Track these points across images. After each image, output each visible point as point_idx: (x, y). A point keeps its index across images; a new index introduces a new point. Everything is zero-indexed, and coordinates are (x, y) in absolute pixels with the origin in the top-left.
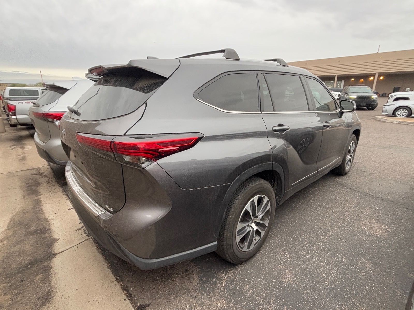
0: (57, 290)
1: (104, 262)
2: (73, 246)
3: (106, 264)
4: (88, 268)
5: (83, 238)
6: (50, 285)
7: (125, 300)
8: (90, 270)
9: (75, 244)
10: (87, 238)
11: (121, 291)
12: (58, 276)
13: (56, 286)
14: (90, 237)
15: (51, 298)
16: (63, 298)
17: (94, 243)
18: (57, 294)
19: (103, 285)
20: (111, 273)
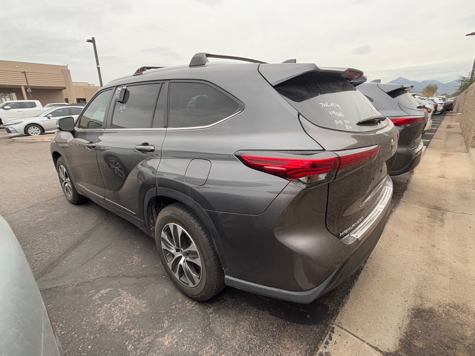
0: (407, 311)
1: (355, 286)
2: (359, 340)
3: (355, 284)
4: (370, 298)
5: (340, 335)
6: (411, 322)
7: (371, 258)
8: (371, 294)
9: (355, 338)
10: (336, 329)
11: (368, 263)
12: (399, 322)
13: (406, 314)
14: (334, 326)
15: (415, 309)
16: (406, 299)
17: (340, 312)
18: (409, 308)
19: (374, 276)
20: (360, 275)
